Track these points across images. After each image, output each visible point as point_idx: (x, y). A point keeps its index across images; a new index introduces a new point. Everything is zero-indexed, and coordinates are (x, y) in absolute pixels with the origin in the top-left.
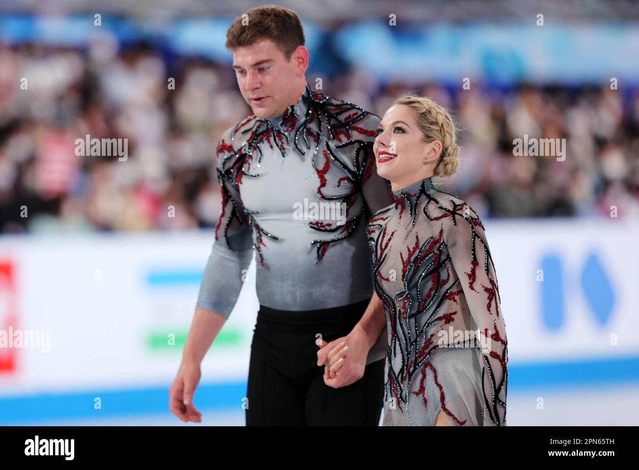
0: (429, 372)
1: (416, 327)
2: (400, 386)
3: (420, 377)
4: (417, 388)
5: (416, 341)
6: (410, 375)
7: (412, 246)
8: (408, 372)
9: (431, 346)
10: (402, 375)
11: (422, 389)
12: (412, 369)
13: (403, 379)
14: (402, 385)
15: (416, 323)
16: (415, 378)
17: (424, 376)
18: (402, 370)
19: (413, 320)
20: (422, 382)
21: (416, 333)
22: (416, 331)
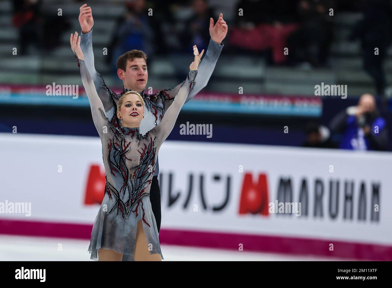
0: (141, 204)
1: (140, 183)
2: (125, 208)
3: (136, 205)
4: (134, 209)
5: (138, 189)
6: (132, 204)
7: (144, 148)
8: (131, 202)
9: (143, 193)
10: (128, 204)
11: (136, 210)
12: (133, 202)
13: (128, 205)
14: (126, 208)
15: (140, 181)
16: (134, 205)
17: (138, 205)
18: (128, 201)
19: (139, 180)
20: (137, 207)
21: (139, 186)
22: (139, 185)
